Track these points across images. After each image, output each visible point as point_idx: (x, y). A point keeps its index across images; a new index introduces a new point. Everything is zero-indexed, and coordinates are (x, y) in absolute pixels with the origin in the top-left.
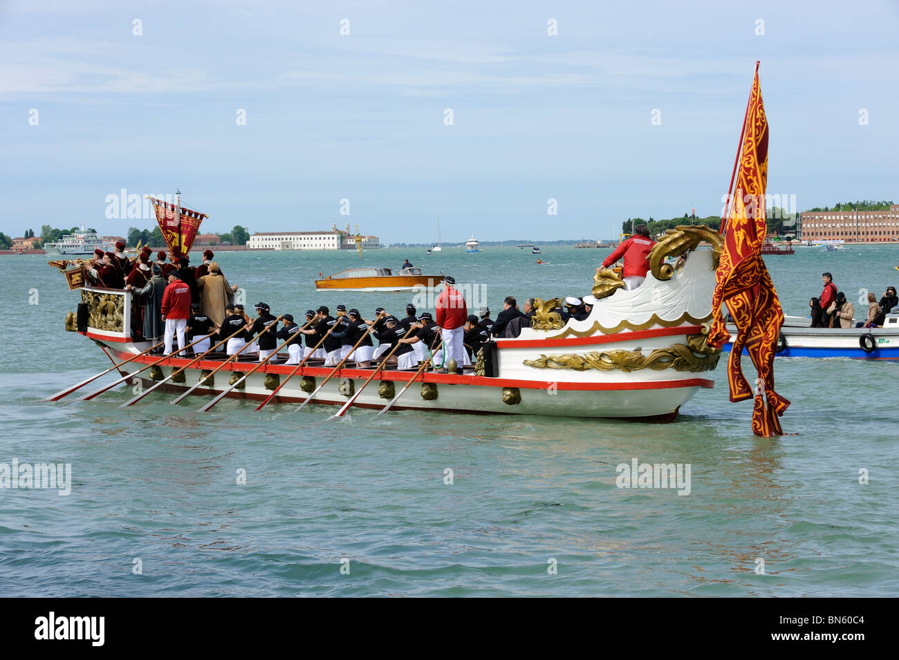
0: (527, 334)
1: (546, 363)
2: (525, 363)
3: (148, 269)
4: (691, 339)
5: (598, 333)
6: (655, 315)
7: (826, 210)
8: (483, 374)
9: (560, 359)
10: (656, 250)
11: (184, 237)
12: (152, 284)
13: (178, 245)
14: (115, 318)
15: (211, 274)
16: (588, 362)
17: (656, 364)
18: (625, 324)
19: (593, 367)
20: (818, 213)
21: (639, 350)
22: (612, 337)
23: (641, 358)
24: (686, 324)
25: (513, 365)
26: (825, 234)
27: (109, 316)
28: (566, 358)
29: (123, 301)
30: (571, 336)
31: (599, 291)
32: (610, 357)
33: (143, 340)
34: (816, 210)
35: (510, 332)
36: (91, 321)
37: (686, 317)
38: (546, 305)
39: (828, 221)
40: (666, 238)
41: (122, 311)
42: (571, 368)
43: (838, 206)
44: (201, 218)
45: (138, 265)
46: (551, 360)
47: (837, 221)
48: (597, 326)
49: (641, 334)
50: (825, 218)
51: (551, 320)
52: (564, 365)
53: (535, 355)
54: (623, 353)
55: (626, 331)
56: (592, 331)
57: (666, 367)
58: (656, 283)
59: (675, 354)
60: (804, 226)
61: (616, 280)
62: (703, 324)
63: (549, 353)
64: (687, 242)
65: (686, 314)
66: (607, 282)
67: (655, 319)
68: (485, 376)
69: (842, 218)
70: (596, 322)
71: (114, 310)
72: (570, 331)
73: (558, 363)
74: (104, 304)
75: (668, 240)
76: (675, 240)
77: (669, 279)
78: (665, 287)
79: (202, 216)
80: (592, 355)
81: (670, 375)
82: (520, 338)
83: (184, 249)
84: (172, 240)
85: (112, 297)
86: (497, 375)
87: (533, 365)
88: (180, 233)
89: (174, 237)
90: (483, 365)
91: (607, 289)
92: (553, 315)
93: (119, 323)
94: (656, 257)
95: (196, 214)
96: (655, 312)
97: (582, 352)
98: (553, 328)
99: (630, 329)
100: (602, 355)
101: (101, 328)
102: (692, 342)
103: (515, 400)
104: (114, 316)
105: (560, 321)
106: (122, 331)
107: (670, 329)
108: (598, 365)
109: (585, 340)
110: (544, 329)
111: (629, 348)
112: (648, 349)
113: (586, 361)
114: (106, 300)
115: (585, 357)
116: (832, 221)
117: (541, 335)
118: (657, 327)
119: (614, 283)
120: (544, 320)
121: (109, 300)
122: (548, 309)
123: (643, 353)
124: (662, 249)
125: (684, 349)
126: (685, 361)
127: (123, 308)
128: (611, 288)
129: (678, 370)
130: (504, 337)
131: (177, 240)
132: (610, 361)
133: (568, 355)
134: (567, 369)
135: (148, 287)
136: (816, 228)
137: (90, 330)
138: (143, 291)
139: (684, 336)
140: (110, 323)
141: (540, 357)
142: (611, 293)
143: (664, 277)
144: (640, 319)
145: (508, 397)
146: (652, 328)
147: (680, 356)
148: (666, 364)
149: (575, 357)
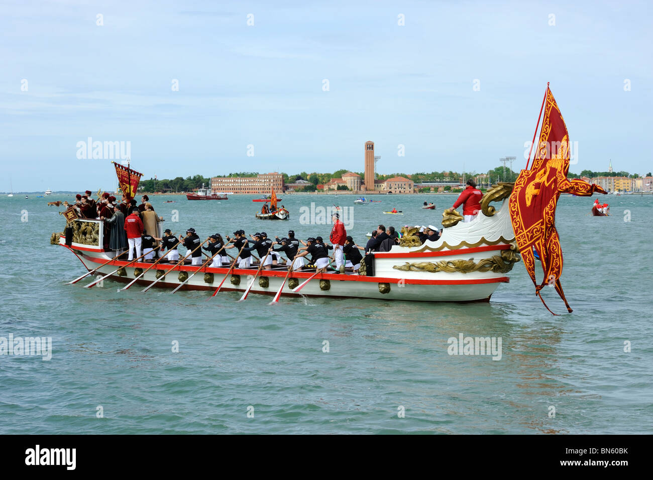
0: (395, 249)
1: (409, 268)
2: (394, 267)
3: (113, 207)
4: (504, 252)
5: (446, 249)
6: (483, 238)
7: (224, 176)
8: (365, 274)
9: (420, 265)
10: (486, 197)
11: (132, 187)
12: (116, 216)
13: (129, 192)
14: (93, 237)
15: (148, 210)
16: (438, 267)
17: (482, 268)
18: (464, 243)
19: (442, 270)
20: (219, 178)
21: (472, 259)
22: (455, 252)
23: (474, 265)
24: (501, 244)
25: (385, 269)
26: (224, 189)
27: (88, 236)
28: (424, 264)
29: (98, 226)
30: (427, 251)
31: (447, 223)
32: (454, 264)
33: (110, 251)
34: (219, 177)
35: (383, 248)
36: (74, 238)
37: (502, 239)
38: (410, 231)
39: (225, 182)
40: (491, 190)
41: (97, 233)
42: (427, 271)
43: (230, 174)
44: (140, 176)
45: (106, 205)
46: (413, 265)
47: (230, 183)
48: (445, 244)
49: (474, 249)
50: (224, 181)
51: (414, 241)
52: (422, 269)
53: (401, 262)
54: (462, 261)
55: (465, 247)
56: (442, 247)
57: (488, 270)
58: (484, 218)
59: (494, 262)
60: (213, 185)
61: (458, 216)
62: (511, 244)
63: (411, 261)
64: (505, 193)
65: (502, 237)
66: (453, 217)
67: (483, 240)
68: (367, 275)
69: (233, 181)
70: (444, 242)
71: (91, 232)
72: (427, 247)
73: (418, 268)
74: (84, 228)
75: (494, 191)
76: (497, 192)
77: (493, 215)
78: (489, 220)
79: (141, 175)
80: (441, 263)
81: (489, 275)
82: (390, 252)
83: (132, 194)
84: (126, 189)
85: (90, 224)
86: (375, 275)
87: (400, 269)
88: (130, 185)
89: (127, 187)
90: (365, 269)
91: (452, 222)
92: (414, 237)
93: (95, 241)
94: (486, 202)
95: (138, 173)
96: (483, 236)
97: (435, 261)
98: (415, 246)
99: (467, 247)
100: (449, 262)
101: (82, 243)
102: (504, 255)
103: (387, 290)
104: (92, 236)
105: (419, 241)
106: (97, 245)
107: (492, 247)
108: (446, 268)
109: (436, 253)
110: (409, 246)
111: (466, 258)
112: (478, 259)
113: (438, 266)
114: (86, 226)
115: (436, 264)
116: (227, 183)
117: (406, 250)
118: (484, 245)
119: (457, 218)
120: (408, 241)
121: (88, 226)
122: (411, 234)
123: (474, 261)
124: (490, 197)
125: (499, 259)
126: (499, 266)
127: (98, 231)
128: (455, 221)
129: (494, 272)
130: (379, 251)
131: (128, 189)
132: (454, 267)
133: (425, 263)
134: (424, 271)
135: (114, 218)
136: (219, 186)
137: (74, 244)
138: (111, 220)
139: (499, 251)
140: (88, 240)
141: (405, 264)
142: (455, 224)
143: (489, 214)
144: (473, 240)
145: (383, 289)
146: (481, 246)
147: (497, 263)
148: (489, 268)
149: (430, 264)
